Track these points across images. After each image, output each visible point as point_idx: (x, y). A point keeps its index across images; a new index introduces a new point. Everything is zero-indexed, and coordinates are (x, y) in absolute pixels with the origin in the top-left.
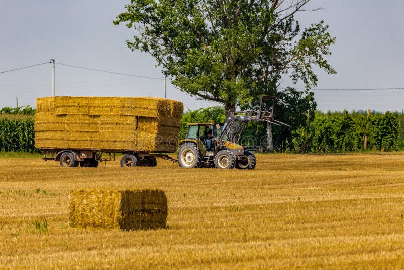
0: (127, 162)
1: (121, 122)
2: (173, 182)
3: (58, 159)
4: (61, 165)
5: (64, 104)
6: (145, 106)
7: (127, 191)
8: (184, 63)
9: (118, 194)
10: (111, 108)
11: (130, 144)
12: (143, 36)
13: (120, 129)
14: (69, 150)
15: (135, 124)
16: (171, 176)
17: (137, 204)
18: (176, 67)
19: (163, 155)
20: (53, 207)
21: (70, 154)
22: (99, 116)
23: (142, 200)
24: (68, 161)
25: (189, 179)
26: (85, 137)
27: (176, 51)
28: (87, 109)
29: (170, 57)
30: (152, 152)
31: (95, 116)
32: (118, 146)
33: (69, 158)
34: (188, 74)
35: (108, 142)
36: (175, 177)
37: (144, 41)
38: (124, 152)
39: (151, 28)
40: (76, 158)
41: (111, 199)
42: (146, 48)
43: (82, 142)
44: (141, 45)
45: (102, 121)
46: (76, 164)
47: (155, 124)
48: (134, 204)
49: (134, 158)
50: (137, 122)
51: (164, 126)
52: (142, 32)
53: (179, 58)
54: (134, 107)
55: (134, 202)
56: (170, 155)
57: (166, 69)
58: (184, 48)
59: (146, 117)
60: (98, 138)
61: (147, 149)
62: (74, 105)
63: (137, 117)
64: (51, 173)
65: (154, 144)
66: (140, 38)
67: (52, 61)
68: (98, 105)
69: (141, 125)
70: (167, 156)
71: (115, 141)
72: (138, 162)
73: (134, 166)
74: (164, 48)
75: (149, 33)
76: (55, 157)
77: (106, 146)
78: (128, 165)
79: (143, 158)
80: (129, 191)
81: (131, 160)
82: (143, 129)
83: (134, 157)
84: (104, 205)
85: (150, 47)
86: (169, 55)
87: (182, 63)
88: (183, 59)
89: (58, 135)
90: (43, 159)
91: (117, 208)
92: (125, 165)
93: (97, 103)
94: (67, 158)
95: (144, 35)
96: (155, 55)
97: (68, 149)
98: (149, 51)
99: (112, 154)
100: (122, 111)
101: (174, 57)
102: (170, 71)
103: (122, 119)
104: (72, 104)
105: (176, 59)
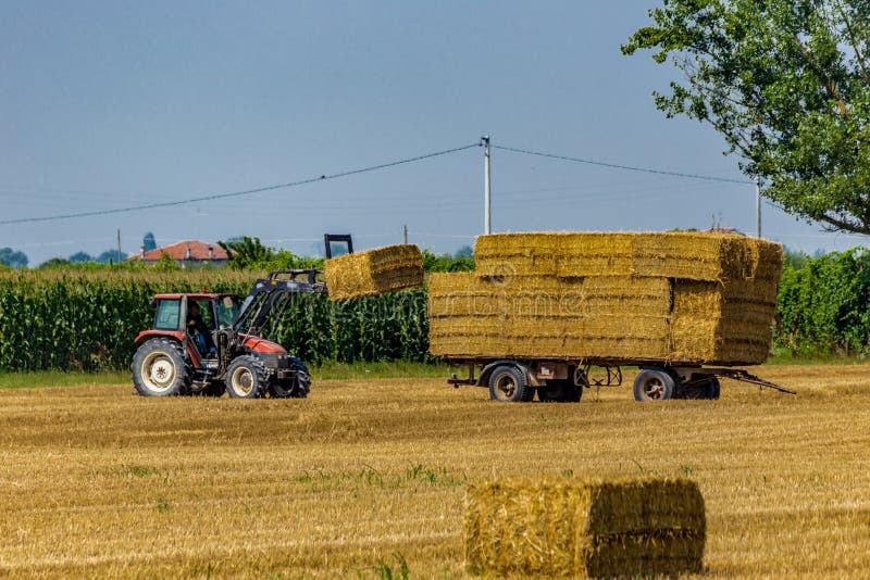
0: (650, 388)
1: (634, 293)
2: (752, 439)
3: (485, 381)
4: (494, 397)
5: (499, 251)
6: (690, 255)
7: (605, 486)
8: (793, 147)
9: (585, 492)
10: (610, 260)
11: (658, 345)
12: (692, 81)
13: (633, 308)
14: (510, 361)
15: (667, 296)
16: (749, 424)
17: (630, 516)
18: (773, 155)
19: (735, 372)
20: (442, 517)
21: (514, 370)
22: (581, 279)
23: (643, 507)
24: (509, 386)
25: (792, 432)
26: (550, 329)
27: (772, 116)
28: (552, 263)
29: (759, 132)
30: (709, 363)
31: (571, 280)
32: (628, 350)
33: (512, 381)
34: (801, 171)
35: (604, 341)
36: (759, 425)
37: (696, 93)
38: (642, 364)
39: (713, 65)
40: (528, 380)
41: (566, 506)
42: (700, 110)
43: (542, 341)
44: (688, 103)
45: (589, 290)
46: (526, 395)
47: (714, 298)
48: (624, 517)
49: (667, 379)
50: (672, 293)
51: (736, 300)
52: (691, 74)
53: (779, 134)
54: (664, 256)
55: (623, 512)
56: (752, 370)
57: (748, 162)
58: (790, 109)
59: (694, 281)
60: (581, 331)
61: (696, 355)
62: (521, 255)
63: (672, 280)
64: (463, 419)
65: (712, 344)
66: (687, 86)
67: (484, 142)
68: (578, 252)
69: (682, 298)
70: (744, 373)
71: (619, 339)
72: (675, 389)
73: (665, 397)
74: (745, 110)
75: (706, 74)
76: (477, 377)
77: (599, 350)
78: (652, 395)
79: (688, 379)
80: (611, 485)
81: (660, 384)
82: (687, 310)
83: (665, 375)
84: (548, 521)
85: (710, 108)
86: (755, 127)
87: (787, 145)
88: (790, 136)
89: (484, 324)
90: (450, 382)
91: (582, 527)
92: (644, 396)
93: (576, 247)
94: (507, 380)
95: (696, 80)
96: (724, 127)
97: (507, 358)
98: (706, 117)
99: (614, 371)
100: (635, 267)
101: (767, 131)
102: (760, 166)
103: (637, 286)
104: (518, 252)
105: (773, 135)
